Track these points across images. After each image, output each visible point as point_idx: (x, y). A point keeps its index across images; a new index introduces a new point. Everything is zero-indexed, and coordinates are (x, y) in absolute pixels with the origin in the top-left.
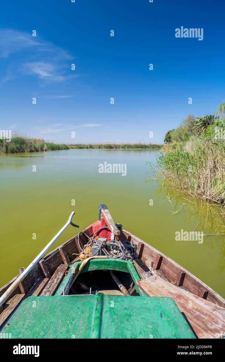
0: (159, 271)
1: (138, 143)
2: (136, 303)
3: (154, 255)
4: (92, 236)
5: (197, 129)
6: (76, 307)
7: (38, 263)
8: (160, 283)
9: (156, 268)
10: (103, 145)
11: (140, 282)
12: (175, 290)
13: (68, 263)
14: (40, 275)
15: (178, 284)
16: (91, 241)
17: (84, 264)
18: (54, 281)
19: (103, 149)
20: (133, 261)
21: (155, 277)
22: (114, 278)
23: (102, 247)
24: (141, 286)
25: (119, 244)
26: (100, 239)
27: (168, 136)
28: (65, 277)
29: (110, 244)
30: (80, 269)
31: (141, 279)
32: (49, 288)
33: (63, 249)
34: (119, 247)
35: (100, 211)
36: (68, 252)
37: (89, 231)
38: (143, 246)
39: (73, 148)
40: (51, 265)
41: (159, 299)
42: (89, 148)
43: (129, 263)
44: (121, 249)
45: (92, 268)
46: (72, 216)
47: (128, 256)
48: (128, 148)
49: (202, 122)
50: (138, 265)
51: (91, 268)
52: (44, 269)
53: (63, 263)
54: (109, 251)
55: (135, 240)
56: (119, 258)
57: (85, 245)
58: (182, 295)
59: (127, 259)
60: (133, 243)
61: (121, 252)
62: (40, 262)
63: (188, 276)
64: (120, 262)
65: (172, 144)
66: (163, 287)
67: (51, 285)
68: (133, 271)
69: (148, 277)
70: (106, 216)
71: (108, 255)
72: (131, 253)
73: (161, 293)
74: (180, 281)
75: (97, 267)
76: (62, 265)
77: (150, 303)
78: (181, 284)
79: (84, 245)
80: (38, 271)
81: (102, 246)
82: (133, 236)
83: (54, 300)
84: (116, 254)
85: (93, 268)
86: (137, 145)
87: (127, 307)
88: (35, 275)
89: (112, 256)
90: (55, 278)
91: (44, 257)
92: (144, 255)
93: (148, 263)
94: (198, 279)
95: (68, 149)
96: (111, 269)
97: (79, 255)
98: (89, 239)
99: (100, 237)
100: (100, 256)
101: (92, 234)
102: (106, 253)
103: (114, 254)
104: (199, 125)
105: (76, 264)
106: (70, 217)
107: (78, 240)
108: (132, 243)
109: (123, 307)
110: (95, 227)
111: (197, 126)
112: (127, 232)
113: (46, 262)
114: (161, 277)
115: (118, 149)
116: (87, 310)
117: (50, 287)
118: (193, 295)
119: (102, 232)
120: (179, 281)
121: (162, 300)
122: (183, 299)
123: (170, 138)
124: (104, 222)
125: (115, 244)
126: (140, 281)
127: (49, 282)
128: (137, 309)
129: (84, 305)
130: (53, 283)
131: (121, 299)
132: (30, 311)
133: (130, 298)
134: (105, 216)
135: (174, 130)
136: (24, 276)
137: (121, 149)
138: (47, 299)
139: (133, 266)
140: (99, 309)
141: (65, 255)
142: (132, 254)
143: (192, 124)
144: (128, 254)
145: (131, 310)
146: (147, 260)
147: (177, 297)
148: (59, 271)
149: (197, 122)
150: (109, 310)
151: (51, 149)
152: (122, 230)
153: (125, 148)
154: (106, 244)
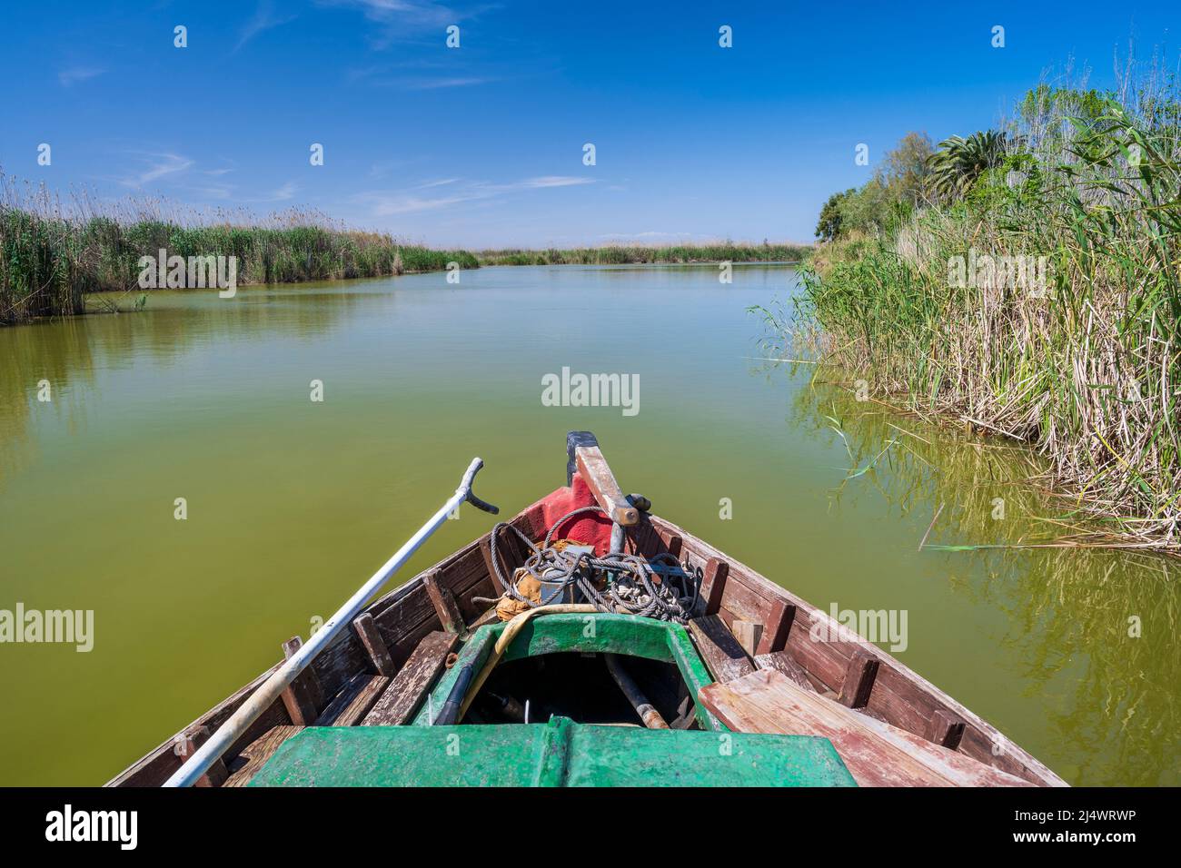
0: (781, 655)
1: (723, 242)
2: (692, 755)
3: (762, 602)
4: (543, 538)
5: (942, 183)
6: (470, 763)
7: (349, 625)
8: (784, 694)
9: (771, 645)
10: (596, 251)
11: (712, 691)
12: (840, 716)
13: (457, 627)
14: (357, 664)
15: (851, 699)
16: (538, 554)
17: (512, 631)
18: (405, 686)
19: (598, 266)
20: (690, 622)
21: (766, 673)
22: (620, 683)
23: (575, 575)
24: (715, 705)
25: (640, 566)
26: (569, 548)
27: (832, 213)
28: (447, 673)
29: (605, 566)
30: (498, 647)
31: (713, 681)
32: (389, 707)
33: (437, 578)
34: (638, 577)
35: (572, 452)
36: (457, 593)
37: (532, 522)
38: (723, 570)
39: (491, 264)
40: (396, 634)
41: (778, 742)
42: (548, 261)
43: (674, 628)
44: (645, 582)
45: (539, 646)
46: (471, 474)
47: (670, 605)
48: (686, 260)
49: (957, 158)
50: (706, 637)
51: (537, 647)
52: (373, 646)
53: (441, 629)
54: (604, 589)
55: (695, 549)
56: (636, 611)
57: (517, 570)
58: (864, 733)
59: (664, 616)
60: (687, 561)
61: (647, 593)
62: (358, 620)
63: (889, 670)
64: (640, 625)
65: (844, 244)
66: (796, 707)
67: (397, 698)
68: (686, 656)
69: (741, 675)
70: (591, 466)
71: (599, 602)
72: (682, 595)
73: (787, 726)
74: (860, 691)
75: (557, 644)
76: (434, 633)
77: (743, 754)
78: (861, 701)
79: (513, 570)
80: (350, 652)
81: (578, 571)
82: (688, 538)
83: (396, 740)
84: (628, 599)
85: (545, 647)
86: (718, 249)
87: (659, 768)
88: (340, 664)
89: (614, 606)
90: (411, 676)
91: (371, 605)
92: (730, 603)
93: (743, 629)
94: (927, 683)
95: (476, 265)
96: (608, 649)
97: (496, 603)
98: (533, 551)
99: (572, 541)
100: (570, 606)
101: (542, 531)
102: (592, 594)
103: (622, 598)
104: (948, 170)
105: (484, 630)
106: (467, 477)
107: (493, 552)
108: (684, 562)
109: (642, 765)
110: (553, 508)
111: (938, 175)
112: (667, 525)
113: (378, 621)
114: (788, 675)
115: (649, 265)
116: (510, 775)
117: (391, 704)
118: (907, 733)
119: (578, 524)
120: (856, 688)
121: (789, 744)
122: (867, 747)
123: (837, 220)
124: (584, 489)
125: (623, 564)
126: (710, 687)
127: (389, 689)
128: (695, 772)
129: (500, 756)
130: (401, 691)
131: (637, 738)
132: (307, 772)
133: (670, 736)
134: (587, 467)
135: (854, 190)
136: (300, 666)
137: (660, 264)
138: (369, 737)
139: (688, 639)
140: (555, 769)
141: (445, 601)
142: (684, 599)
143: (920, 169)
144: (669, 601)
145: (673, 777)
146: (739, 619)
147: (844, 742)
148: (424, 655)
149: (941, 160)
150: (591, 774)
151: (416, 269)
152: (650, 518)
153: (675, 261)
154: (590, 564)
